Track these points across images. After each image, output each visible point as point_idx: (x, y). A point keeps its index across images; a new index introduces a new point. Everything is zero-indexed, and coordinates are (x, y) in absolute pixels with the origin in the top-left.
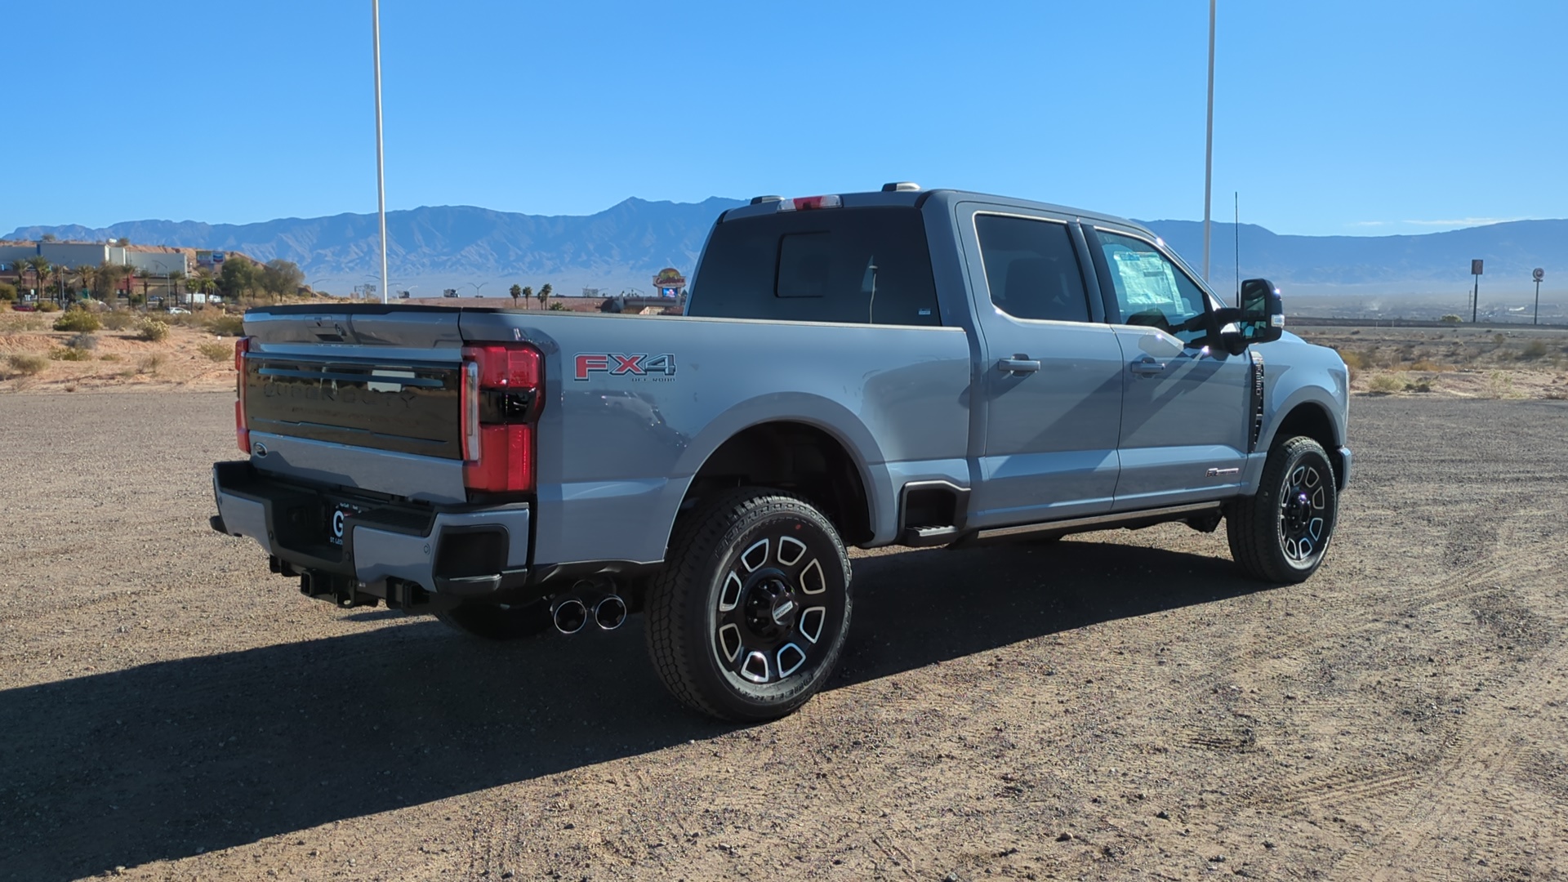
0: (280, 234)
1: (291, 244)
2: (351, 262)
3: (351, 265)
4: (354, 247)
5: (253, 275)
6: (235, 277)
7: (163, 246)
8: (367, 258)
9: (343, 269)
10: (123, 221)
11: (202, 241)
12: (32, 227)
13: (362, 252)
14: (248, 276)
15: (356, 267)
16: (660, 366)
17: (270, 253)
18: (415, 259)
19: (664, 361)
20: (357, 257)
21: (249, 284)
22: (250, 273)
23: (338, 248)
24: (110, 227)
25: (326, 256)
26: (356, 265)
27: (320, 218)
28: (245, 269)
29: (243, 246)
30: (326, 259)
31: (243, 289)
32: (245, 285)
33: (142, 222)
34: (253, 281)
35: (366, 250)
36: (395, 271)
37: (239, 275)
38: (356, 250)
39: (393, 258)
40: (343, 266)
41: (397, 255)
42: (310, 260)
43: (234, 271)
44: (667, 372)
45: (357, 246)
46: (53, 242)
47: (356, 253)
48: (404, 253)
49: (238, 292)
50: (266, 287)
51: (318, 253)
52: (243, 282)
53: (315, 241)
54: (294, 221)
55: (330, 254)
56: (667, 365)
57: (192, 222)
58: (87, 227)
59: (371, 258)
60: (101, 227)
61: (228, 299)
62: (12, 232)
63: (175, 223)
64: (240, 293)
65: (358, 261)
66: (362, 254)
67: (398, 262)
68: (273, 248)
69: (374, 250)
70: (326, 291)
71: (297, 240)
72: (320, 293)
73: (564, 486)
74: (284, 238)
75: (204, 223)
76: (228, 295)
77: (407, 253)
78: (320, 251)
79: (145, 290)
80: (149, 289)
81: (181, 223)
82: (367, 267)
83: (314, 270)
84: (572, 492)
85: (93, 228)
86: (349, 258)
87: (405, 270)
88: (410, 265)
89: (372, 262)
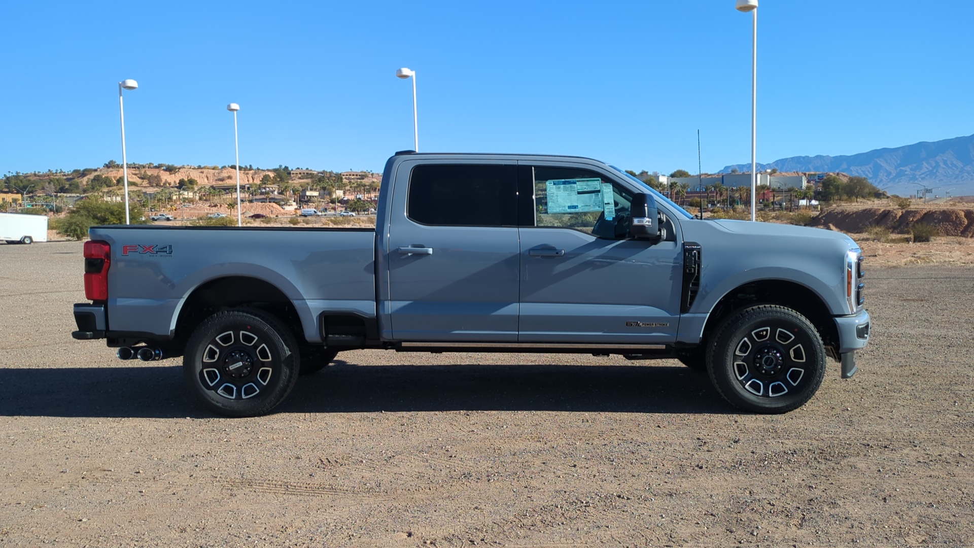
0: (875, 159)
1: (882, 165)
2: (922, 174)
3: (923, 176)
4: (925, 164)
5: (840, 187)
6: (829, 188)
7: (797, 172)
8: (935, 171)
9: (917, 179)
10: (781, 158)
11: (826, 167)
12: (733, 166)
13: (932, 167)
14: (837, 188)
15: (926, 178)
16: (165, 250)
17: (869, 171)
18: (970, 169)
19: (166, 247)
20: (927, 170)
21: (837, 192)
22: (838, 185)
23: (915, 165)
24: (774, 162)
25: (906, 171)
26: (927, 176)
27: (903, 147)
28: (835, 183)
29: (851, 168)
30: (906, 173)
31: (834, 196)
32: (835, 193)
33: (792, 158)
34: (840, 190)
35: (934, 165)
36: (955, 178)
37: (832, 187)
38: (927, 166)
39: (953, 169)
40: (917, 177)
41: (957, 168)
42: (894, 175)
43: (829, 185)
44: (168, 252)
45: (928, 163)
46: (737, 173)
47: (926, 168)
48: (962, 166)
49: (831, 198)
50: (847, 194)
51: (901, 170)
52: (834, 191)
53: (899, 162)
54: (885, 151)
55: (909, 170)
56: (168, 249)
57: (821, 156)
58: (761, 163)
59: (937, 171)
60: (769, 163)
61: (823, 203)
62: (723, 169)
63: (811, 157)
64: (832, 198)
65: (928, 173)
66: (931, 169)
67: (957, 172)
68: (870, 168)
69: (940, 165)
70: (897, 194)
71: (887, 162)
72: (892, 196)
73: (118, 299)
74: (878, 161)
75: (828, 156)
76: (824, 200)
77: (964, 166)
78: (901, 168)
79: (774, 199)
80: (776, 199)
81: (814, 157)
82: (934, 177)
83: (897, 181)
84: (121, 302)
85: (765, 164)
86: (922, 171)
87: (962, 177)
88: (966, 174)
89: (938, 173)
